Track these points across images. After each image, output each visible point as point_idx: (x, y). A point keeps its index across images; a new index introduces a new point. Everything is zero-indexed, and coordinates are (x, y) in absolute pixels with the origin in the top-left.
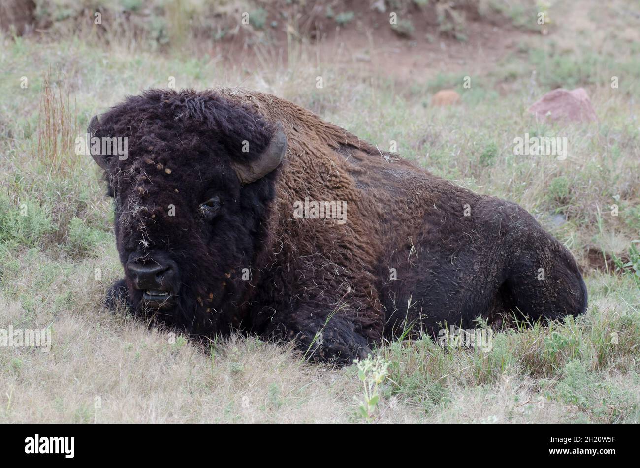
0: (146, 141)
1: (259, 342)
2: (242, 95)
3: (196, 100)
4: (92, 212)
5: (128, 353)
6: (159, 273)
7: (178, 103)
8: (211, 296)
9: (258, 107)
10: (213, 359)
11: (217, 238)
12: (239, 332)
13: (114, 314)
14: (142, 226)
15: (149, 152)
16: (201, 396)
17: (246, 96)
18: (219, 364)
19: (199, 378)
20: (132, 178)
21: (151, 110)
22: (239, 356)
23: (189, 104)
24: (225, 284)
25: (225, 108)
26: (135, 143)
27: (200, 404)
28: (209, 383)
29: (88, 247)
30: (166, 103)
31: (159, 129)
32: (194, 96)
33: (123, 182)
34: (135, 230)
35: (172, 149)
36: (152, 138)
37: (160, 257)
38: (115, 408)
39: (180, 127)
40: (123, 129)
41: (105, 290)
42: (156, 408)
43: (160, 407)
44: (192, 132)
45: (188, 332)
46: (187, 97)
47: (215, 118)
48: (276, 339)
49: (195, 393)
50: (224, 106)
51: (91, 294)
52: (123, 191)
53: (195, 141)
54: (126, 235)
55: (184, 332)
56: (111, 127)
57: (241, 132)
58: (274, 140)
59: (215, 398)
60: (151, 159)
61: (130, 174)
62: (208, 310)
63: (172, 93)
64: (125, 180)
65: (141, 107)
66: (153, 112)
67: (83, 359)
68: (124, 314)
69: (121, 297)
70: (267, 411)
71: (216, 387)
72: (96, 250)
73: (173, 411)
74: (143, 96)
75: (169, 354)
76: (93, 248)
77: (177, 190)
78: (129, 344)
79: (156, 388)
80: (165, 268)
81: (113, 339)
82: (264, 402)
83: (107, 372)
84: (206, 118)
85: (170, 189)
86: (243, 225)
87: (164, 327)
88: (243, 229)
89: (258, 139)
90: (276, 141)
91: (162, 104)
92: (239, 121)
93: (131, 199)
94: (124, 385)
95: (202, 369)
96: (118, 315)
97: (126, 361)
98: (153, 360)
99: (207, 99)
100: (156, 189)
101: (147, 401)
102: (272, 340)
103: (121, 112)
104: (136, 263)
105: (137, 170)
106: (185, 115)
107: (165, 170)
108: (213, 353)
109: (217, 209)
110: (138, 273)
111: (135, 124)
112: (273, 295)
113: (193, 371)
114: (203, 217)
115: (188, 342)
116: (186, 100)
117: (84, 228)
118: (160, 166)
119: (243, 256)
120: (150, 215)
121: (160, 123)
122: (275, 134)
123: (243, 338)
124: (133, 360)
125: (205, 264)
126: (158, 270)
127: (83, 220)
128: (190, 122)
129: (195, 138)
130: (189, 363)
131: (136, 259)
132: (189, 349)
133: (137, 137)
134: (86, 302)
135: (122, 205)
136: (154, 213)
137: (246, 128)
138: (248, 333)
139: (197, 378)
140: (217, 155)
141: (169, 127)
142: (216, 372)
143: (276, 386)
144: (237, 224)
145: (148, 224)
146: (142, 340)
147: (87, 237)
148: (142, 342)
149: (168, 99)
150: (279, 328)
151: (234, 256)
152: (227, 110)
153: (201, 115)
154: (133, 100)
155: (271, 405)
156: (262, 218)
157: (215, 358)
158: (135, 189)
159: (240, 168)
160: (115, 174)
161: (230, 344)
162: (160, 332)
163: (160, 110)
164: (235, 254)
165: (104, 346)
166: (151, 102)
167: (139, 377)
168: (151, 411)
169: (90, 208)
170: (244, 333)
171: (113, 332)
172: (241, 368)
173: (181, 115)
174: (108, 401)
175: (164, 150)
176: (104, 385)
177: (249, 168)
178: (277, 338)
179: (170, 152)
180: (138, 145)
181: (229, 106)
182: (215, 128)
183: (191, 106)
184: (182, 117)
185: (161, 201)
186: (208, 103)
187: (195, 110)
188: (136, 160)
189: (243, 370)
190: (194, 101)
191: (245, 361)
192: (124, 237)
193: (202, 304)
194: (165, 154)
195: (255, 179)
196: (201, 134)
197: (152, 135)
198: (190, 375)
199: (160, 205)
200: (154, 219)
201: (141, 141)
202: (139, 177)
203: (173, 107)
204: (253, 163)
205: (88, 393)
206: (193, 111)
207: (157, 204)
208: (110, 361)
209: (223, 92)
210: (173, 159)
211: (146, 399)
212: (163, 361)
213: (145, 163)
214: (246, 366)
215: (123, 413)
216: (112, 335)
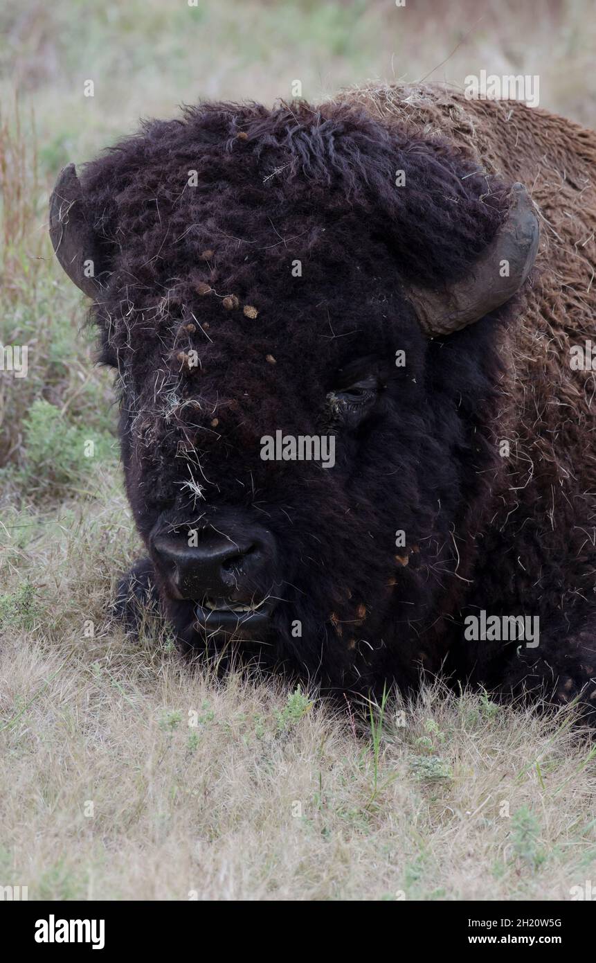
0: (196, 237)
1: (490, 706)
2: (430, 104)
3: (314, 130)
4: (82, 388)
5: (169, 734)
6: (231, 561)
7: (271, 140)
8: (362, 612)
9: (469, 132)
10: (377, 748)
11: (371, 470)
12: (440, 681)
13: (136, 638)
14: (187, 447)
15: (203, 265)
16: (347, 840)
17: (439, 106)
18: (392, 760)
19: (344, 796)
20: (163, 328)
21: (206, 157)
22: (439, 741)
23: (298, 142)
24: (393, 583)
25: (384, 152)
26: (170, 240)
27: (345, 861)
28: (367, 807)
29: (72, 474)
30: (241, 139)
31: (228, 205)
32: (309, 121)
33: (139, 336)
34: (170, 457)
35: (258, 256)
36: (211, 231)
37: (233, 522)
38: (136, 869)
39: (277, 201)
40: (137, 204)
41: (114, 579)
42: (238, 869)
43: (249, 867)
44: (307, 213)
45: (317, 683)
46: (292, 124)
47: (360, 178)
48: (531, 699)
49: (333, 834)
50: (382, 144)
51: (81, 588)
52: (139, 359)
53: (314, 238)
54: (149, 467)
55: (306, 683)
56: (107, 198)
57: (427, 210)
58: (507, 229)
59: (382, 844)
60: (209, 283)
61: (158, 318)
62: (353, 645)
63: (254, 111)
64: (146, 332)
65: (181, 151)
66: (210, 162)
67: (61, 748)
68: (160, 637)
69: (152, 598)
70: (506, 875)
71: (384, 818)
72: (91, 482)
73: (278, 877)
74: (186, 122)
75: (269, 737)
76: (83, 477)
77: (271, 359)
78: (173, 712)
79: (238, 819)
80: (244, 547)
81: (132, 700)
82: (501, 855)
83: (118, 781)
84: (338, 177)
85: (256, 355)
86: (436, 436)
87: (258, 670)
88: (435, 444)
89: (469, 227)
90: (512, 231)
91: (230, 143)
92: (421, 183)
93: (158, 380)
94: (158, 813)
95: (350, 773)
96: (145, 640)
97: (163, 753)
98: (231, 751)
99: (341, 128)
100: (219, 355)
101: (215, 853)
102: (520, 701)
103: (132, 160)
104: (173, 535)
105: (175, 309)
106: (287, 172)
107: (242, 309)
108: (378, 734)
109: (370, 401)
110: (179, 560)
111: (168, 194)
112: (516, 589)
113: (327, 777)
114: (337, 421)
115: (317, 706)
116: (291, 133)
117: (61, 427)
118: (230, 300)
119: (436, 510)
120: (206, 422)
121: (228, 191)
122: (510, 213)
123: (450, 695)
124: (182, 752)
125: (343, 535)
126: (227, 554)
127: (60, 408)
128: (302, 187)
129: (316, 230)
130: (318, 758)
131: (173, 526)
132: (317, 724)
133: (174, 226)
134: (68, 609)
135: (138, 391)
136: (218, 415)
137: (438, 200)
138: (464, 684)
139: (339, 796)
140: (368, 269)
141: (249, 201)
142: (384, 782)
143: (528, 815)
144: (420, 434)
145: (203, 442)
146: (204, 701)
147: (69, 449)
148: (204, 708)
149: (245, 129)
150: (537, 672)
151: (414, 511)
152: (391, 156)
153: (326, 170)
154: (160, 131)
155: (519, 865)
156: (479, 416)
157: (382, 745)
158: (170, 356)
159: (424, 299)
160: (119, 316)
161: (419, 710)
162: (247, 683)
163: (228, 159)
164: (418, 506)
165: (110, 717)
166: (205, 136)
167: (196, 792)
168: (226, 878)
169: (77, 378)
170: (452, 685)
171: (132, 683)
172: (445, 770)
173: (278, 171)
174: (121, 853)
175: (239, 261)
176: (112, 812)
177: (447, 298)
178: (533, 696)
179: (254, 264)
180: (174, 246)
181: (397, 146)
182: (363, 202)
183: (301, 146)
184: (281, 175)
185: (233, 384)
186: (343, 138)
187: (313, 158)
188: (170, 284)
189: (450, 776)
190: (310, 134)
191: (455, 753)
192: (145, 472)
193: (339, 631)
194: (244, 269)
195: (460, 323)
196: (330, 218)
197: (211, 223)
198: (321, 787)
199: (231, 395)
200: (217, 429)
201: (183, 235)
202: (180, 327)
203: (257, 150)
204: (457, 286)
205: (72, 834)
206: (307, 160)
207: (223, 393)
208: (126, 755)
209: (383, 99)
210: (260, 281)
211: (213, 848)
212: (257, 754)
213: (193, 292)
214: (457, 765)
215: (158, 882)
216: (130, 690)
